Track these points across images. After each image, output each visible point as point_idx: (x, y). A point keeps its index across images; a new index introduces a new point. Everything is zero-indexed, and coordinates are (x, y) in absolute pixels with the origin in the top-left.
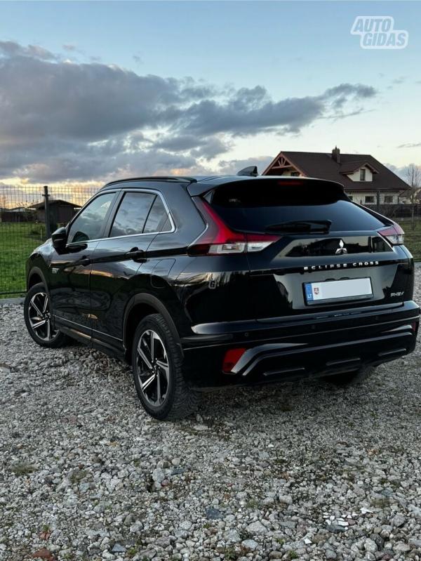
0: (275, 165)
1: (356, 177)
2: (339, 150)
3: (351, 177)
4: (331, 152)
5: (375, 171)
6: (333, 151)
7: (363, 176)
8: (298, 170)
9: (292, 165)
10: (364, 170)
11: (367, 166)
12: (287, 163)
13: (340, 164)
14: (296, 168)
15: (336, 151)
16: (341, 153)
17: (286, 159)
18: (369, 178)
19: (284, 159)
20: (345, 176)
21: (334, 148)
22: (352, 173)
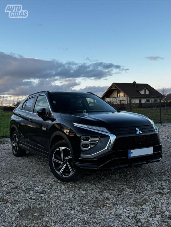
0: (111, 88)
1: (142, 92)
2: (135, 82)
3: (140, 92)
4: (132, 83)
5: (150, 90)
6: (133, 82)
7: (145, 92)
8: (120, 90)
9: (117, 88)
10: (145, 90)
11: (146, 88)
12: (116, 87)
13: (136, 87)
14: (119, 89)
15: (134, 82)
16: (136, 83)
17: (115, 86)
18: (147, 92)
19: (114, 86)
20: (138, 92)
21: (134, 81)
22: (141, 91)
